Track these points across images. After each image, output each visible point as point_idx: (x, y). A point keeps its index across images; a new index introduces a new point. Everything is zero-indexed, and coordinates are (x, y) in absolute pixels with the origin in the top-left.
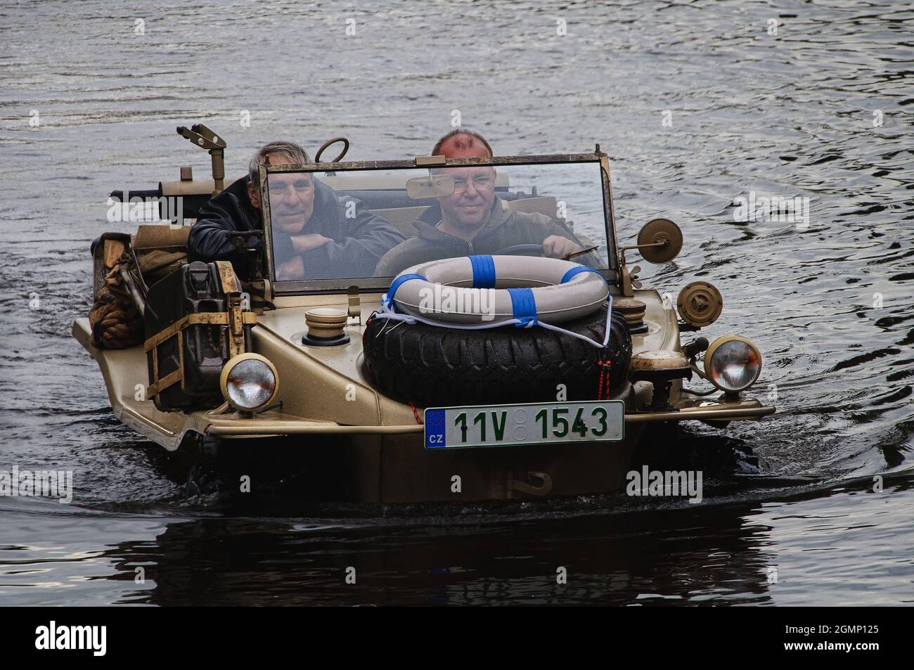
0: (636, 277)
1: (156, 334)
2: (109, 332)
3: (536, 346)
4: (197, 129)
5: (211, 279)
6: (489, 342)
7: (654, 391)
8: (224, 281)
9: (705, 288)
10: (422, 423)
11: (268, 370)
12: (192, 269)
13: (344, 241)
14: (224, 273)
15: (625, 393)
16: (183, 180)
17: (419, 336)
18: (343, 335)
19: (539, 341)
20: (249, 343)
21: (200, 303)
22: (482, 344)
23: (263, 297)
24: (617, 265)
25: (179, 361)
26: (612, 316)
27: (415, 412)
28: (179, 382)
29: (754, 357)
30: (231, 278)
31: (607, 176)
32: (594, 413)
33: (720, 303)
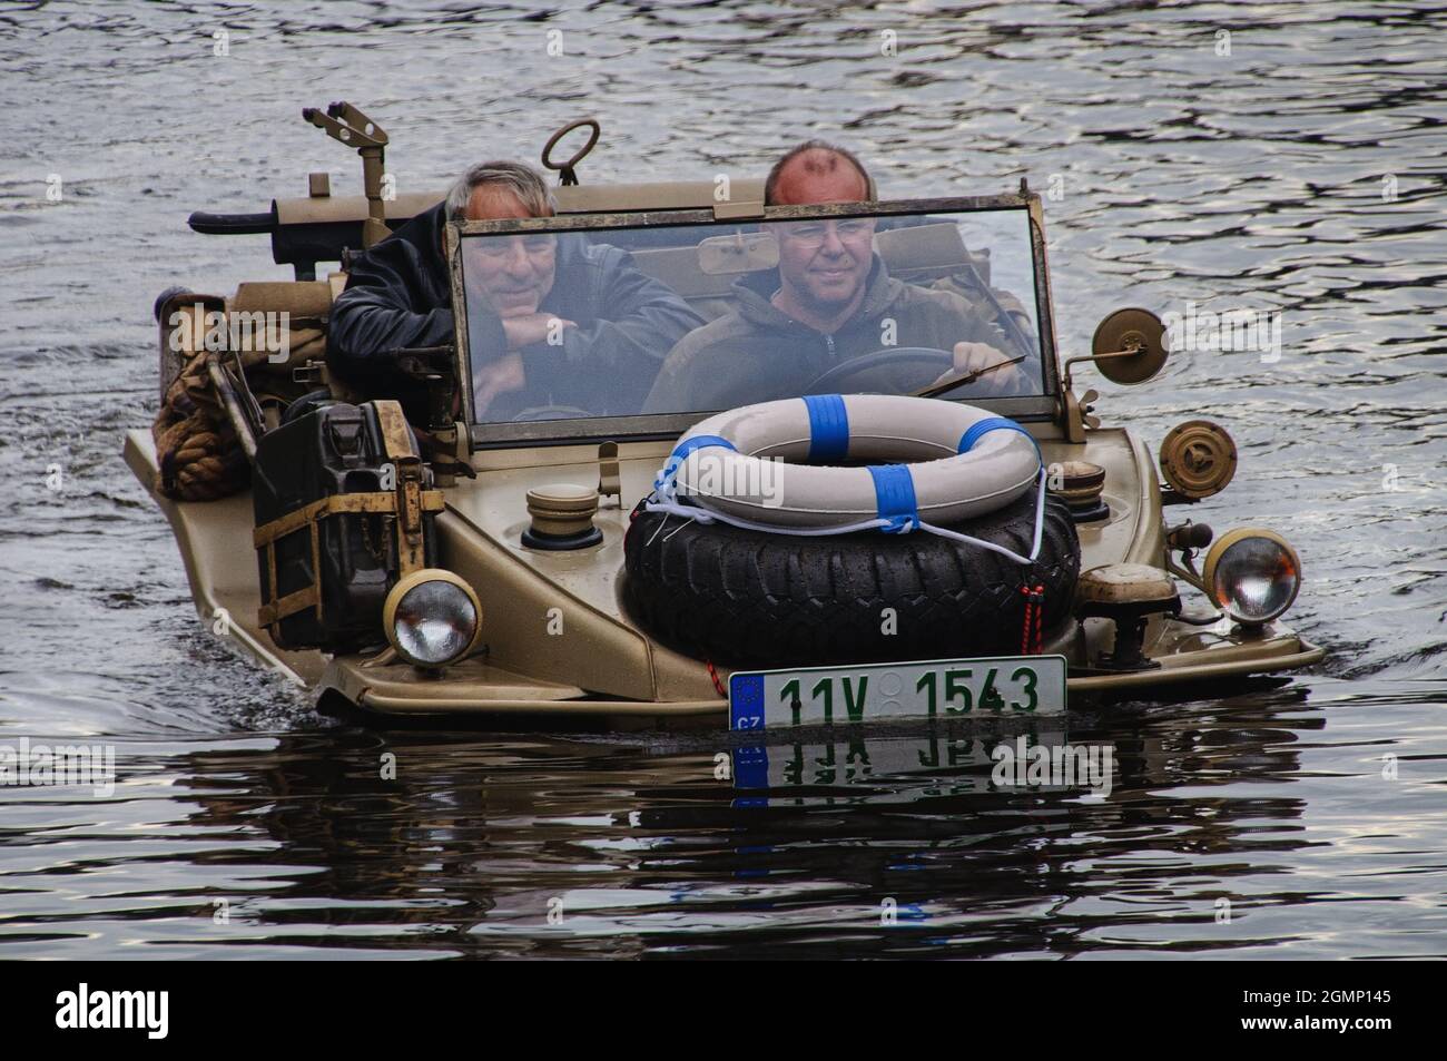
0: (1090, 409)
1: (273, 520)
2: (189, 472)
3: (917, 566)
4: (337, 110)
5: (366, 432)
6: (837, 560)
7: (1117, 634)
8: (389, 437)
9: (1207, 431)
10: (725, 696)
11: (464, 599)
12: (334, 418)
13: (591, 326)
14: (389, 423)
15: (1069, 635)
16: (314, 196)
17: (720, 547)
18: (591, 531)
19: (921, 556)
20: (432, 541)
21: (348, 476)
22: (825, 562)
23: (454, 455)
24: (1058, 388)
25: (313, 572)
26: (1046, 505)
27: (713, 673)
28: (313, 609)
29: (1288, 564)
30: (400, 430)
31: (1040, 234)
32: (1016, 677)
33: (1233, 458)
